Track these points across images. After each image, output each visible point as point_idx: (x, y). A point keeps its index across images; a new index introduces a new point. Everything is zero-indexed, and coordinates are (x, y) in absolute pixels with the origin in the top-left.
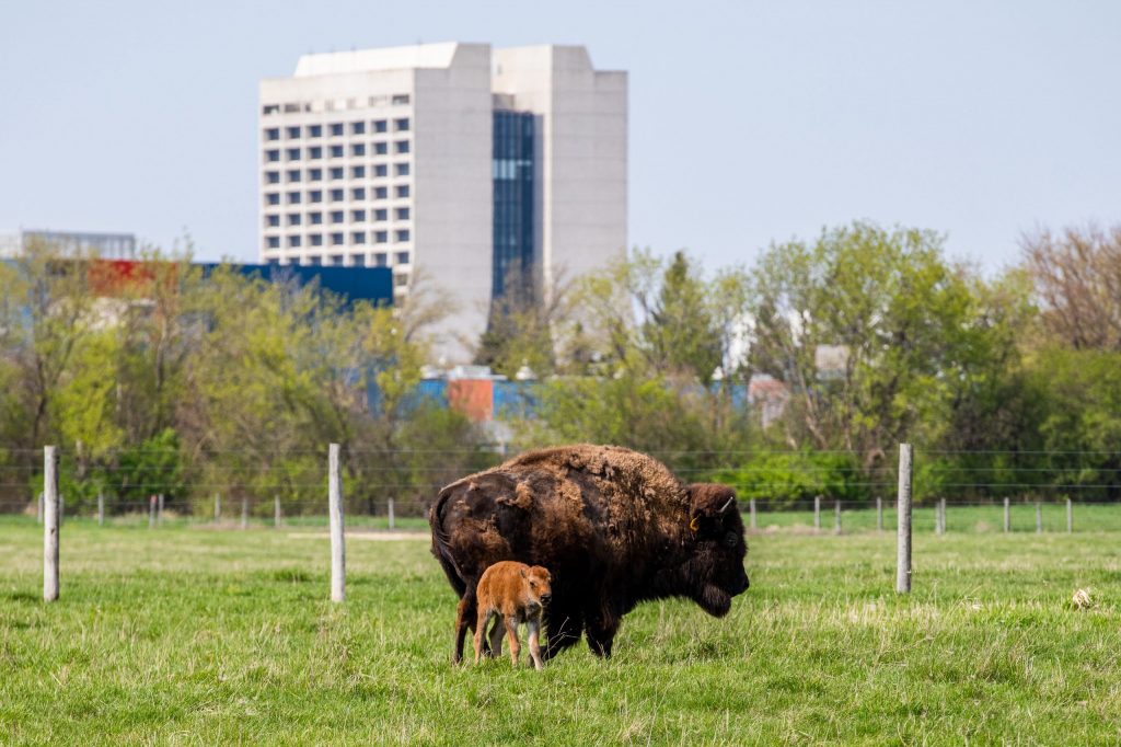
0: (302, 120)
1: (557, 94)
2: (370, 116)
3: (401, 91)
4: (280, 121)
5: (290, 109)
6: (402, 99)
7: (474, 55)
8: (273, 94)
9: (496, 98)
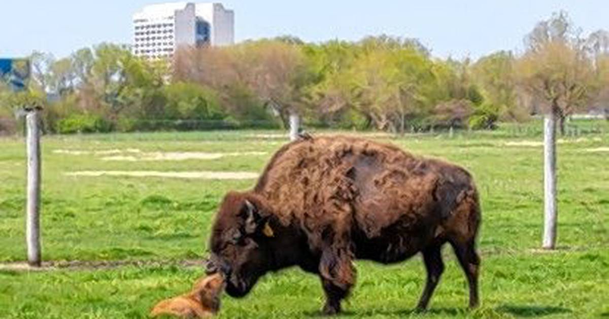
0: (145, 24)
1: (215, 17)
2: (162, 22)
3: (171, 15)
4: (139, 24)
5: (142, 21)
6: (171, 18)
7: (191, 6)
8: (138, 16)
9: (197, 17)
